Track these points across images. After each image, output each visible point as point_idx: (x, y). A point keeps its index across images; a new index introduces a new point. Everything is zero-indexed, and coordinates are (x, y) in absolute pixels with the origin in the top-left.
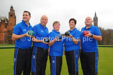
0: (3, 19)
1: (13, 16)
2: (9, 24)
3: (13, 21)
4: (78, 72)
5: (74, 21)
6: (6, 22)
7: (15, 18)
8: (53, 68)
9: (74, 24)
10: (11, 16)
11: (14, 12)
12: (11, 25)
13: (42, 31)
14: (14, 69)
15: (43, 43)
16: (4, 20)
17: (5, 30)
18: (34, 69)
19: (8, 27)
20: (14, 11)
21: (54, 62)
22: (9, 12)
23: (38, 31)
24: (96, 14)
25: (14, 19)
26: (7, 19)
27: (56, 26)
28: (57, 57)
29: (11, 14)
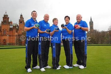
0: (14, 25)
1: (23, 22)
2: (20, 29)
3: (23, 27)
4: (72, 54)
5: (68, 18)
6: (17, 28)
7: (24, 24)
8: (54, 52)
9: (68, 20)
10: (21, 22)
12: (21, 30)
13: (45, 25)
14: (26, 52)
15: (46, 33)
16: (16, 26)
17: (16, 34)
18: (40, 52)
19: (18, 31)
20: (23, 19)
21: (54, 47)
22: (19, 20)
23: (42, 25)
24: (91, 19)
26: (17, 25)
27: (55, 22)
28: (56, 43)
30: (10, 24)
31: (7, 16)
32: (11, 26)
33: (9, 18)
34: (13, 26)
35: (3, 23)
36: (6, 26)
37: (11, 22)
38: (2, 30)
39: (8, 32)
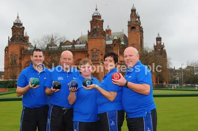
0: (116, 38)
1: (137, 28)
3: (137, 40)
6: (123, 43)
7: (141, 31)
10: (133, 28)
11: (137, 20)
16: (119, 39)
20: (139, 18)
22: (128, 22)
25: (138, 34)
26: (125, 36)
29: (133, 26)
30: (107, 35)
31: (100, 17)
32: (109, 39)
33: (103, 21)
34: (114, 40)
35: (92, 36)
36: (98, 41)
37: (109, 31)
38: (89, 52)
39: (102, 55)
